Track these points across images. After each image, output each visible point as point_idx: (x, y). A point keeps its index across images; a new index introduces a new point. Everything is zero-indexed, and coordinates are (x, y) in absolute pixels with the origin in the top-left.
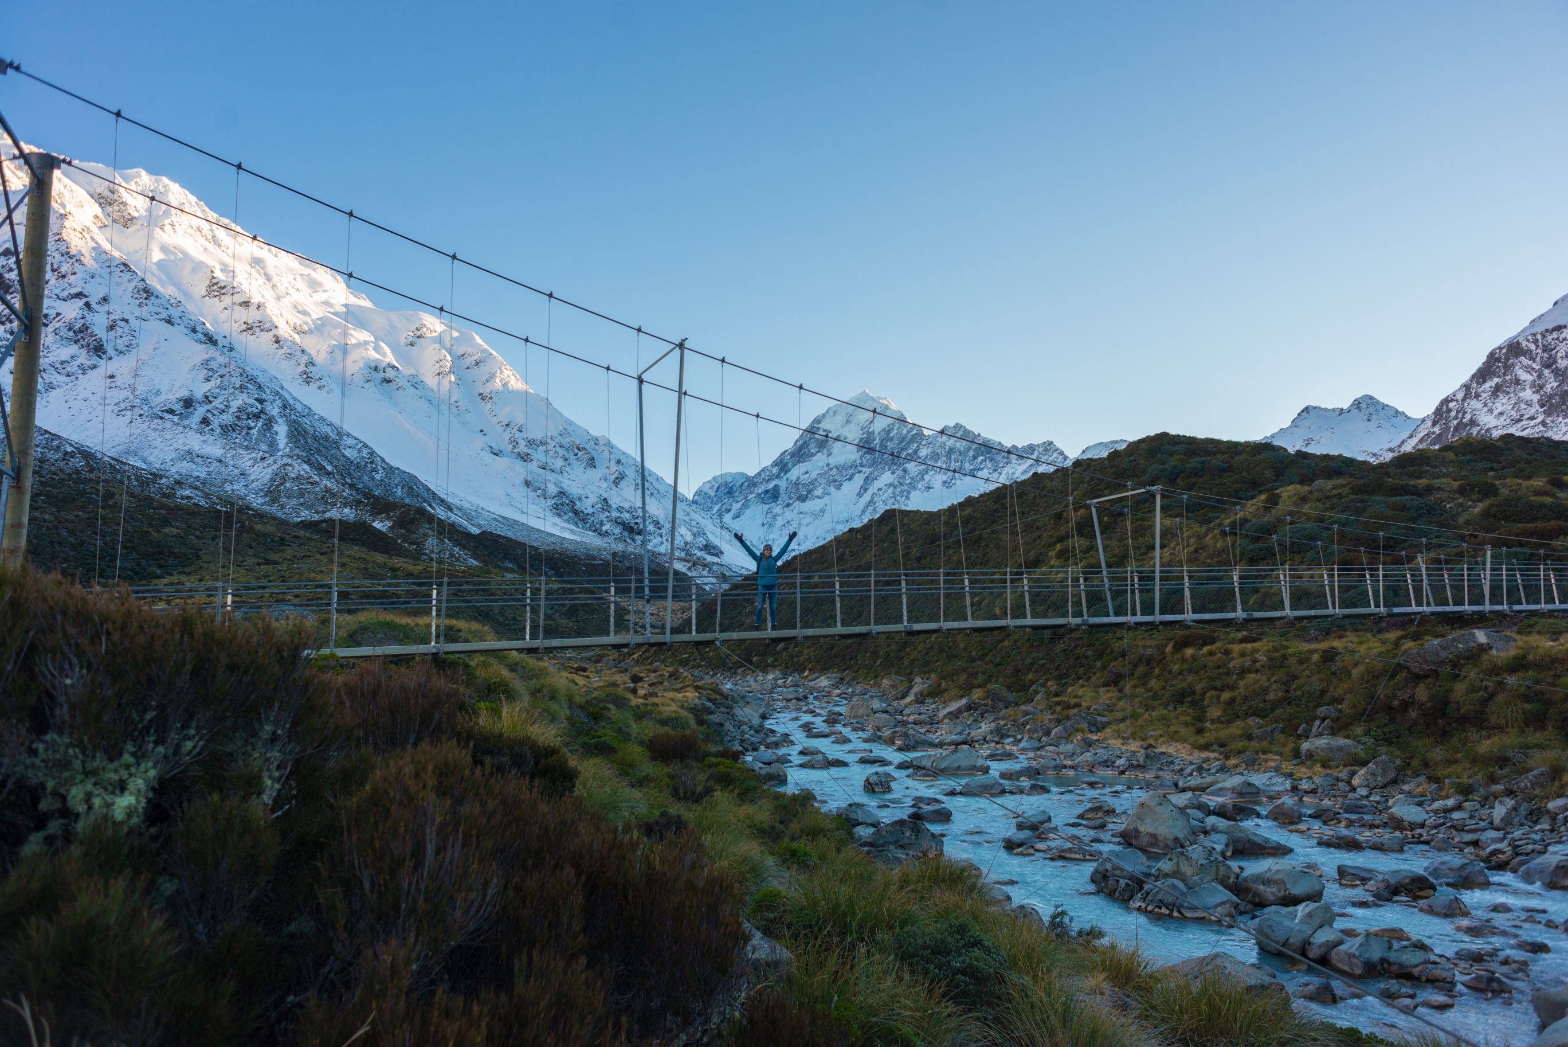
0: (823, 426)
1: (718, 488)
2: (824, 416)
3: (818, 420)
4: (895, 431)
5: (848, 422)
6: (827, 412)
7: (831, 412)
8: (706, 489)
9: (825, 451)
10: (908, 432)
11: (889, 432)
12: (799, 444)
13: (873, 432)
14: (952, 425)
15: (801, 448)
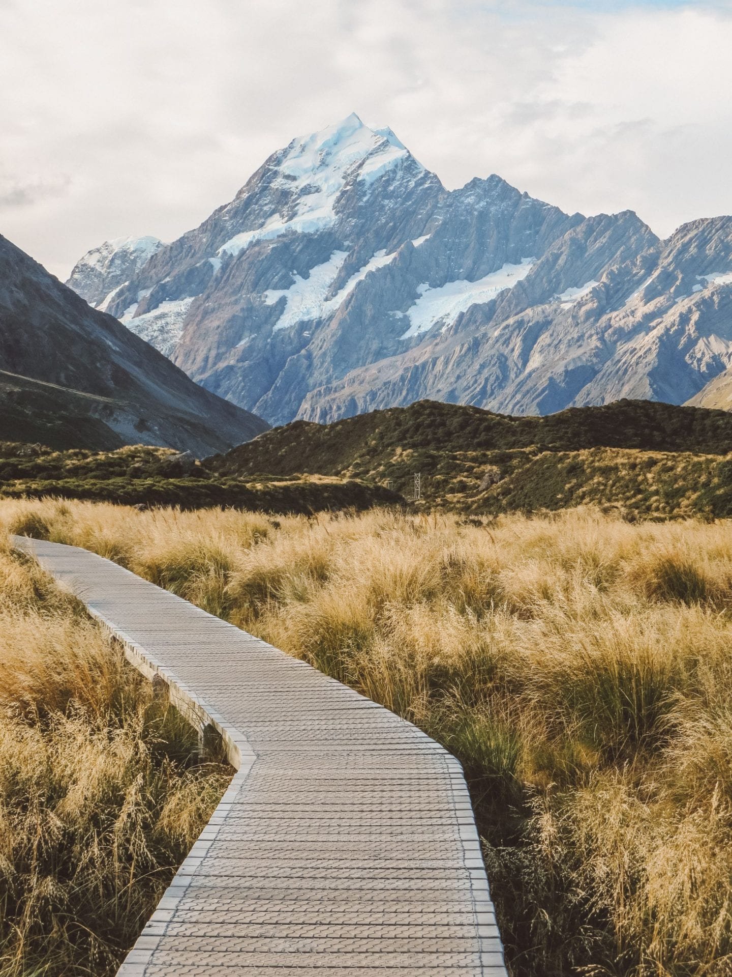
0: (286, 167)
1: (112, 261)
2: (285, 153)
3: (276, 160)
4: (396, 183)
5: (324, 164)
6: (291, 146)
7: (298, 149)
8: (92, 261)
9: (285, 210)
10: (418, 184)
11: (388, 182)
12: (245, 196)
13: (362, 183)
14: (485, 177)
15: (248, 203)
